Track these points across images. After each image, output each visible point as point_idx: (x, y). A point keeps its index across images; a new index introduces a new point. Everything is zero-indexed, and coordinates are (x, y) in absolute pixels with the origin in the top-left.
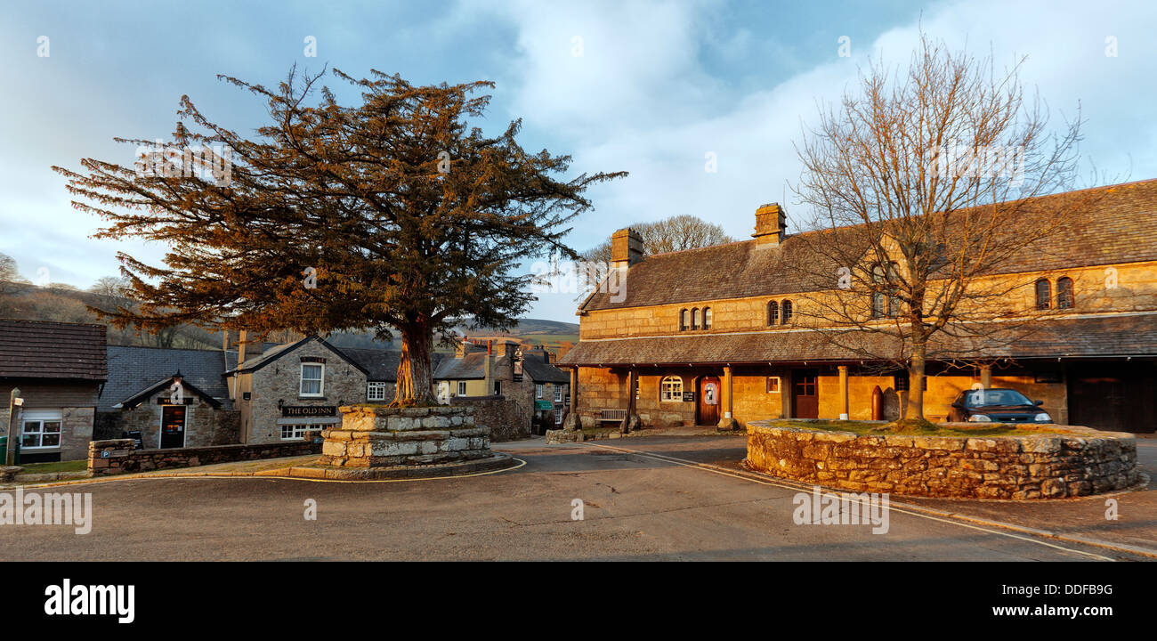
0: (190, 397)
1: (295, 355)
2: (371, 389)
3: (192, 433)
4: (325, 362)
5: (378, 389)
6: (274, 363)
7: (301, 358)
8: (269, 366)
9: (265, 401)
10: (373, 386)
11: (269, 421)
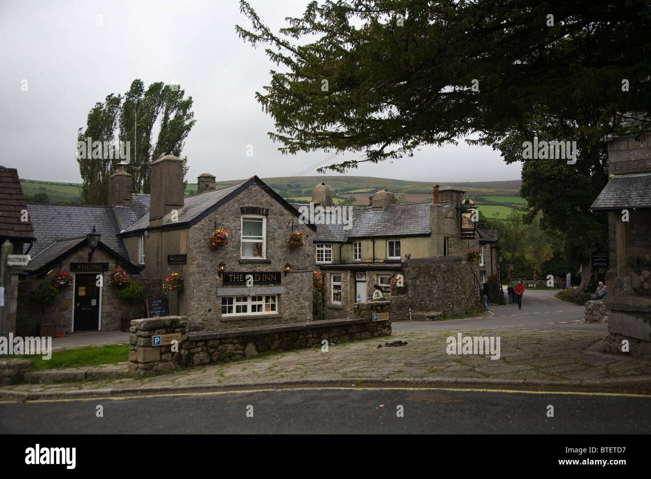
0: (105, 261)
1: (234, 205)
2: (318, 251)
3: (108, 309)
4: (267, 215)
5: (326, 251)
6: (212, 215)
7: (242, 209)
8: (207, 219)
9: (203, 266)
10: (320, 249)
11: (208, 291)
